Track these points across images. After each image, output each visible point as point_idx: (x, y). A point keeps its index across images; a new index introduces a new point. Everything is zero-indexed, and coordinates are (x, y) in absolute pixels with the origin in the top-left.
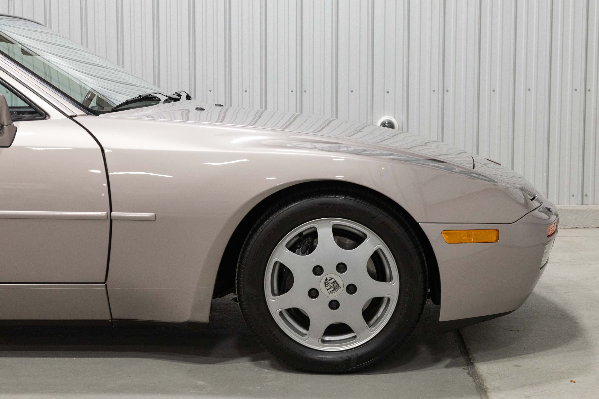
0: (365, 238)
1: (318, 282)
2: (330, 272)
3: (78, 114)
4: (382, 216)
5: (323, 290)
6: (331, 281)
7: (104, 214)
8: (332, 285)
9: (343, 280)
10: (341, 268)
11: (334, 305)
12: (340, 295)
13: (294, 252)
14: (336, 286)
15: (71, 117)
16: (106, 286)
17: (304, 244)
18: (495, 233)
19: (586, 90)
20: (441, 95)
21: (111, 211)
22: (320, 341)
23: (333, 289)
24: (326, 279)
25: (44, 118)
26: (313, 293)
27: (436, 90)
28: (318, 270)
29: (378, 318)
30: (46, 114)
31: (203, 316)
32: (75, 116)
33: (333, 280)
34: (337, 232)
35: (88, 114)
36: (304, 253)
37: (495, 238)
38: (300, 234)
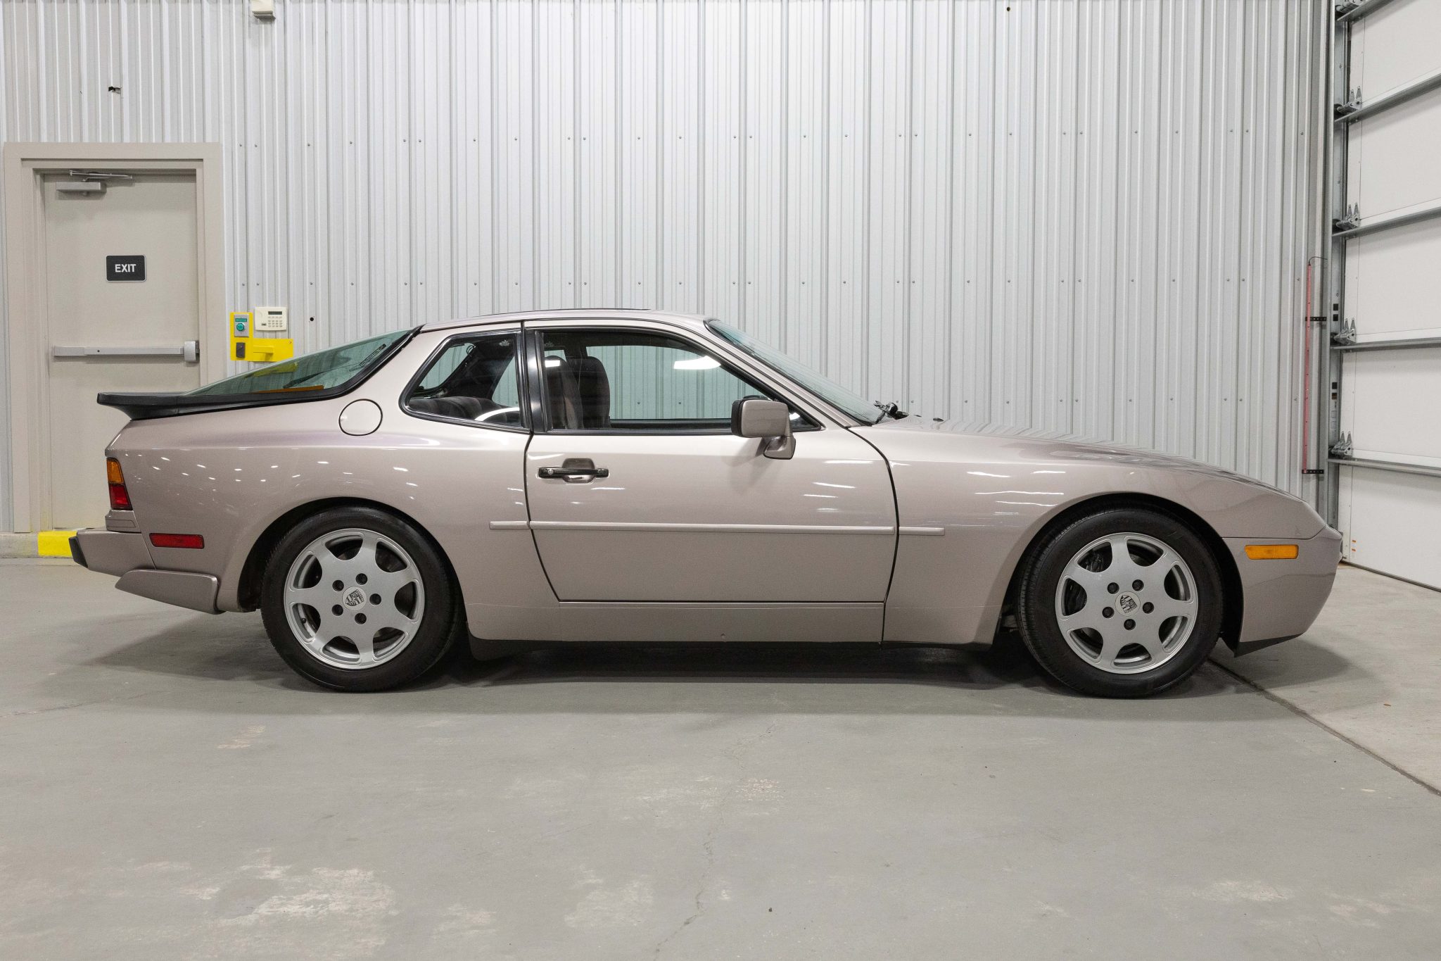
0: (1158, 554)
1: (1113, 601)
2: (1126, 590)
3: (851, 425)
4: (1181, 531)
5: (1118, 608)
6: (1127, 600)
7: (890, 528)
8: (1128, 603)
9: (1140, 598)
10: (1138, 585)
11: (1130, 624)
12: (1136, 614)
13: (1085, 567)
14: (1132, 604)
15: (847, 428)
16: (885, 606)
17: (1094, 561)
18: (1295, 548)
19: (1238, 400)
20: (1069, 405)
21: (898, 526)
22: (1113, 663)
23: (1129, 607)
24: (1122, 597)
25: (819, 430)
26: (1108, 612)
27: (1064, 400)
28: (1113, 588)
29: (1172, 640)
30: (822, 424)
31: (988, 638)
32: (850, 427)
33: (1129, 598)
34: (1133, 549)
35: (862, 425)
36: (1095, 570)
37: (1294, 555)
38: (1091, 551)
